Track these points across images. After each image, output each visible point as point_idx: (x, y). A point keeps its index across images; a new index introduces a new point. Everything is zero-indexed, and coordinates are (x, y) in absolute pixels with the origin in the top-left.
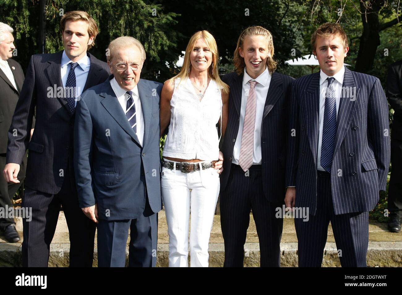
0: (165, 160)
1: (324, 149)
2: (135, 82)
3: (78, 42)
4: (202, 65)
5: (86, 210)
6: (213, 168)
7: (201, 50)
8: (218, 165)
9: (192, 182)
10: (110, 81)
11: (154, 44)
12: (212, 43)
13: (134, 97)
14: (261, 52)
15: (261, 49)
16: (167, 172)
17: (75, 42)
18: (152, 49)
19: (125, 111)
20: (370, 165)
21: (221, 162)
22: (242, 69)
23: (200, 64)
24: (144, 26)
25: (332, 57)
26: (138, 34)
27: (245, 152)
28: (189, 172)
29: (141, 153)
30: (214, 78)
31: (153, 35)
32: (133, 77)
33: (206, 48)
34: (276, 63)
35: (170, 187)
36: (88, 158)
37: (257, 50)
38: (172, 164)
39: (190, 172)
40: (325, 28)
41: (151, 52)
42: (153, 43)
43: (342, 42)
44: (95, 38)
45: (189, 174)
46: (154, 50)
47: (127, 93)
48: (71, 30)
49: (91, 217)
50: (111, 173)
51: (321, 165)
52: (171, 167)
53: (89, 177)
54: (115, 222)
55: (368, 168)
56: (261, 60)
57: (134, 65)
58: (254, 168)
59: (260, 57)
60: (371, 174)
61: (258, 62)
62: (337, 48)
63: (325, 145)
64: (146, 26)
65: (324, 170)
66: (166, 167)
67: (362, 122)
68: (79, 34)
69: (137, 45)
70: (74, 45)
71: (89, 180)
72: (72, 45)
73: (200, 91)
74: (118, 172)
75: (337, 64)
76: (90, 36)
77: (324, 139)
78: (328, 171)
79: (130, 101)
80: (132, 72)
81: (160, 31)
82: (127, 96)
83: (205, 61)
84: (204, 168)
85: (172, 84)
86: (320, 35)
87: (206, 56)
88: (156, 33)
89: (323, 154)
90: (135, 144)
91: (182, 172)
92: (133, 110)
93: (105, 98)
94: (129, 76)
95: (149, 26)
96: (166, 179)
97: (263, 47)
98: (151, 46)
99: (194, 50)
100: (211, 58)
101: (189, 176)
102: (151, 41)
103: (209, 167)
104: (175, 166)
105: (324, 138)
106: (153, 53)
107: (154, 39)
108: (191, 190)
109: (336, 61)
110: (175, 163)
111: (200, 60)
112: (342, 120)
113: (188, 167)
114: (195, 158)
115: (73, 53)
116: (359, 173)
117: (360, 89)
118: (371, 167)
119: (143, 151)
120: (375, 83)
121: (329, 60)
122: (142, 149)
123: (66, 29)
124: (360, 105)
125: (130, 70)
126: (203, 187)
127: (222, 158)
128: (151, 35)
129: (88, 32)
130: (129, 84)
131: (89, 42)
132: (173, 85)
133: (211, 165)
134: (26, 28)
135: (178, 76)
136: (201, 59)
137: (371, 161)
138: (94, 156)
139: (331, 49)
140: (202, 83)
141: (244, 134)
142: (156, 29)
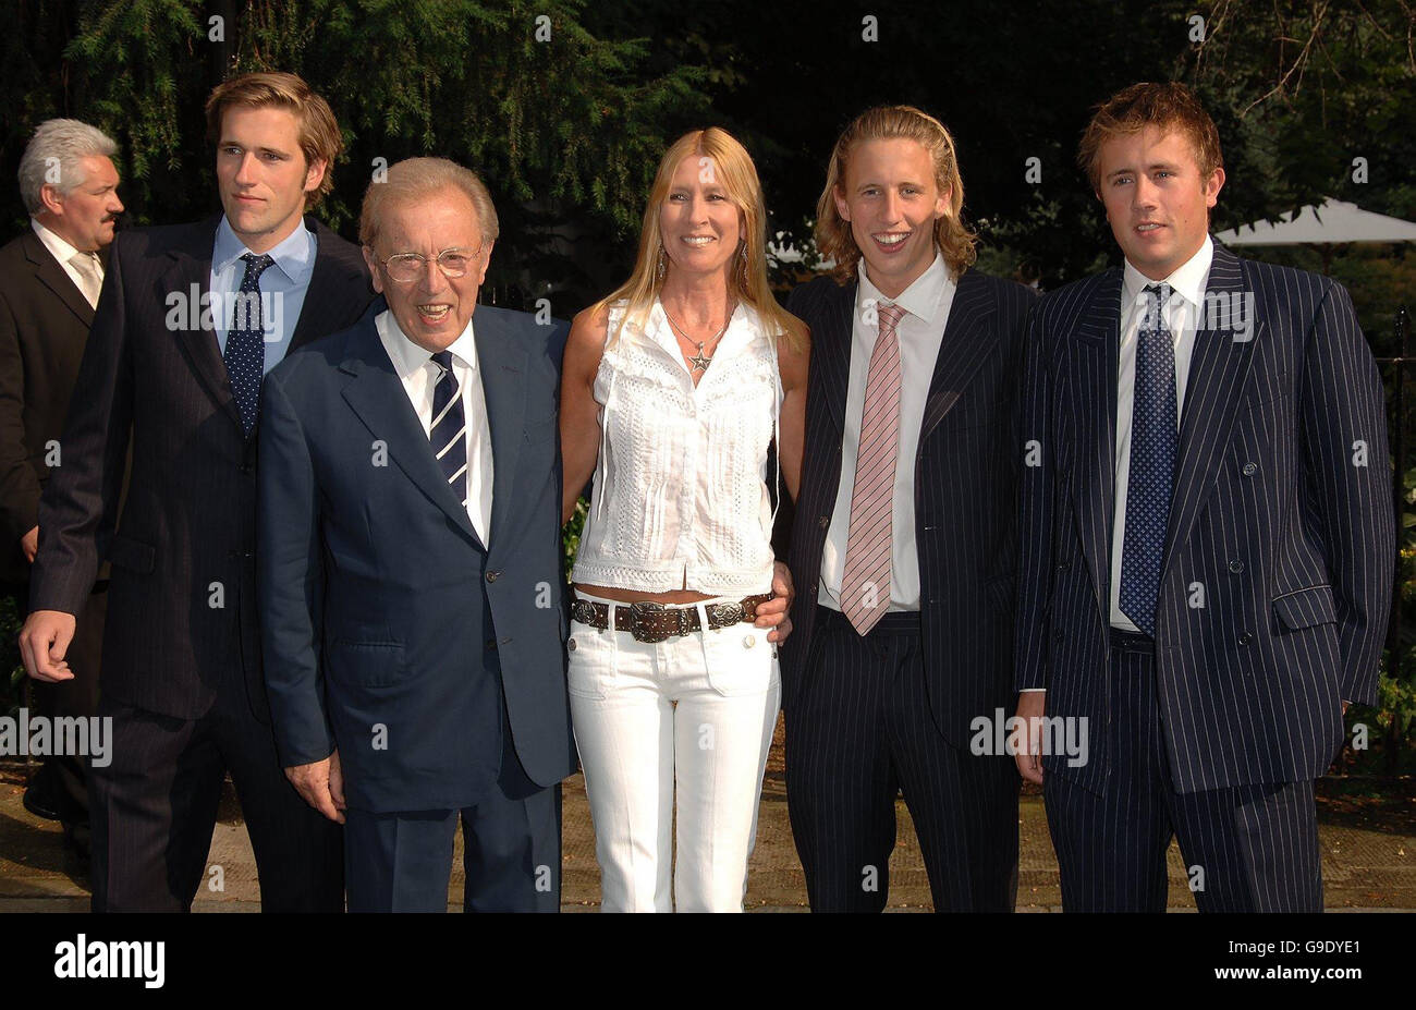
0: (580, 595)
1: (1132, 548)
2: (459, 318)
3: (265, 182)
4: (700, 253)
5: (297, 775)
6: (751, 625)
7: (699, 199)
8: (768, 613)
9: (673, 671)
10: (377, 318)
11: (626, 183)
12: (737, 172)
13: (458, 371)
14: (904, 198)
15: (907, 190)
16: (586, 640)
17: (252, 182)
18: (620, 201)
19: (427, 423)
20: (1305, 608)
21: (780, 603)
22: (851, 264)
23: (695, 248)
24: (590, 118)
25: (1152, 208)
26: (570, 146)
27: (862, 566)
28: (661, 638)
29: (483, 570)
30: (752, 299)
31: (621, 148)
32: (452, 303)
33: (714, 189)
34: (973, 236)
35: (597, 692)
36: (301, 593)
37: (893, 192)
38: (604, 609)
39: (666, 638)
40: (1126, 103)
41: (616, 211)
42: (623, 178)
43: (1193, 151)
44: (331, 167)
45: (666, 647)
46: (626, 204)
47: (432, 358)
48: (237, 140)
49: (318, 800)
50: (378, 643)
51: (1121, 609)
52: (601, 624)
53: (309, 659)
54: (399, 820)
55: (1300, 620)
56: (908, 229)
57: (452, 258)
58: (892, 623)
59: (905, 215)
60: (1310, 641)
61: (900, 233)
62: (1174, 175)
63: (1135, 535)
64: (596, 117)
65: (1137, 630)
66: (582, 621)
67: (1271, 449)
68: (269, 155)
69: (463, 186)
70: (253, 192)
71: (308, 668)
72: (243, 193)
73: (699, 348)
74: (404, 640)
75: (1174, 236)
76: (310, 160)
77: (1131, 515)
78: (1149, 632)
79: (445, 389)
80: (446, 284)
81: (648, 135)
82: (436, 369)
83: (715, 239)
84: (715, 623)
85: (598, 322)
86: (1105, 128)
87: (713, 217)
88: (632, 141)
89: (1128, 568)
90: (461, 541)
91: (638, 637)
92: (456, 419)
93: (355, 376)
94: (434, 300)
95: (607, 119)
96: (585, 664)
97: (916, 180)
98: (615, 191)
99: (674, 197)
100: (732, 227)
101: (663, 654)
102: (615, 173)
103: (734, 621)
104: (612, 615)
105: (1134, 510)
106: (625, 215)
107: (627, 165)
108: (674, 704)
109: (1167, 222)
110: (613, 605)
111: (693, 232)
112: (1197, 442)
113: (658, 620)
114: (681, 588)
115: (250, 221)
116: (1264, 637)
117: (1266, 324)
118: (1309, 616)
119: (489, 561)
120: (1322, 301)
121: (1143, 220)
122: (485, 555)
123: (225, 138)
124: (1263, 385)
125: (440, 276)
126: (713, 691)
127: (783, 589)
128: (615, 150)
129: (303, 146)
130: (438, 327)
131: (309, 181)
132: (601, 325)
133: (743, 614)
134: (169, 136)
135: (622, 296)
136: (696, 229)
137: (1310, 593)
138: (325, 584)
139: (1150, 178)
140: (707, 317)
141: (858, 500)
142: (632, 127)
